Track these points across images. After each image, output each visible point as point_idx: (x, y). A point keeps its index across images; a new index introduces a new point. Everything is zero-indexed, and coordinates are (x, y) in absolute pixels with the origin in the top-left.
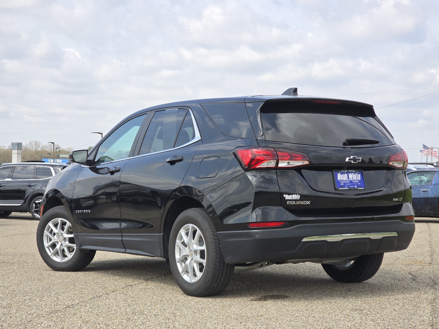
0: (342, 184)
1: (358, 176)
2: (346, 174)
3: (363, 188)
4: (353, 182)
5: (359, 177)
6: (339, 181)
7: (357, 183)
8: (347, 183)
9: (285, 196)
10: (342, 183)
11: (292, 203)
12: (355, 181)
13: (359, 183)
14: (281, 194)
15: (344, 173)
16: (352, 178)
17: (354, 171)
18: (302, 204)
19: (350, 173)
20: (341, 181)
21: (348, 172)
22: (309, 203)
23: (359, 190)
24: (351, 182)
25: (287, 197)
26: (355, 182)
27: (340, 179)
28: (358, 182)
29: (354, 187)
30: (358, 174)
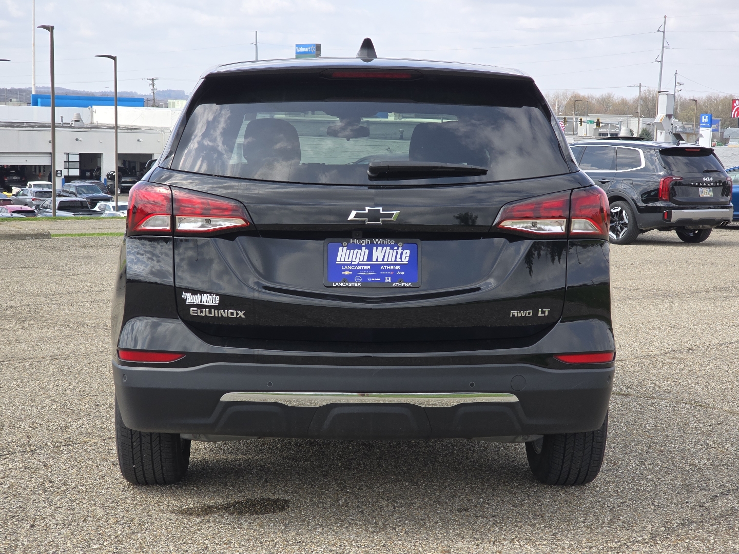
0: (347, 273)
1: (402, 253)
2: (364, 248)
3: (410, 285)
4: (382, 268)
5: (404, 255)
6: (341, 265)
7: (396, 271)
8: (362, 270)
9: (184, 295)
10: (346, 270)
11: (201, 312)
12: (389, 265)
13: (400, 271)
14: (176, 292)
15: (360, 247)
16: (380, 259)
17: (393, 242)
18: (225, 315)
19: (377, 245)
20: (344, 265)
21: (372, 243)
22: (241, 314)
23: (394, 287)
24: (376, 268)
25: (190, 298)
26: (391, 268)
27: (342, 260)
28: (399, 268)
29: (383, 280)
30: (403, 249)
